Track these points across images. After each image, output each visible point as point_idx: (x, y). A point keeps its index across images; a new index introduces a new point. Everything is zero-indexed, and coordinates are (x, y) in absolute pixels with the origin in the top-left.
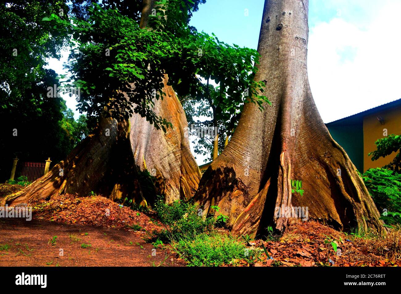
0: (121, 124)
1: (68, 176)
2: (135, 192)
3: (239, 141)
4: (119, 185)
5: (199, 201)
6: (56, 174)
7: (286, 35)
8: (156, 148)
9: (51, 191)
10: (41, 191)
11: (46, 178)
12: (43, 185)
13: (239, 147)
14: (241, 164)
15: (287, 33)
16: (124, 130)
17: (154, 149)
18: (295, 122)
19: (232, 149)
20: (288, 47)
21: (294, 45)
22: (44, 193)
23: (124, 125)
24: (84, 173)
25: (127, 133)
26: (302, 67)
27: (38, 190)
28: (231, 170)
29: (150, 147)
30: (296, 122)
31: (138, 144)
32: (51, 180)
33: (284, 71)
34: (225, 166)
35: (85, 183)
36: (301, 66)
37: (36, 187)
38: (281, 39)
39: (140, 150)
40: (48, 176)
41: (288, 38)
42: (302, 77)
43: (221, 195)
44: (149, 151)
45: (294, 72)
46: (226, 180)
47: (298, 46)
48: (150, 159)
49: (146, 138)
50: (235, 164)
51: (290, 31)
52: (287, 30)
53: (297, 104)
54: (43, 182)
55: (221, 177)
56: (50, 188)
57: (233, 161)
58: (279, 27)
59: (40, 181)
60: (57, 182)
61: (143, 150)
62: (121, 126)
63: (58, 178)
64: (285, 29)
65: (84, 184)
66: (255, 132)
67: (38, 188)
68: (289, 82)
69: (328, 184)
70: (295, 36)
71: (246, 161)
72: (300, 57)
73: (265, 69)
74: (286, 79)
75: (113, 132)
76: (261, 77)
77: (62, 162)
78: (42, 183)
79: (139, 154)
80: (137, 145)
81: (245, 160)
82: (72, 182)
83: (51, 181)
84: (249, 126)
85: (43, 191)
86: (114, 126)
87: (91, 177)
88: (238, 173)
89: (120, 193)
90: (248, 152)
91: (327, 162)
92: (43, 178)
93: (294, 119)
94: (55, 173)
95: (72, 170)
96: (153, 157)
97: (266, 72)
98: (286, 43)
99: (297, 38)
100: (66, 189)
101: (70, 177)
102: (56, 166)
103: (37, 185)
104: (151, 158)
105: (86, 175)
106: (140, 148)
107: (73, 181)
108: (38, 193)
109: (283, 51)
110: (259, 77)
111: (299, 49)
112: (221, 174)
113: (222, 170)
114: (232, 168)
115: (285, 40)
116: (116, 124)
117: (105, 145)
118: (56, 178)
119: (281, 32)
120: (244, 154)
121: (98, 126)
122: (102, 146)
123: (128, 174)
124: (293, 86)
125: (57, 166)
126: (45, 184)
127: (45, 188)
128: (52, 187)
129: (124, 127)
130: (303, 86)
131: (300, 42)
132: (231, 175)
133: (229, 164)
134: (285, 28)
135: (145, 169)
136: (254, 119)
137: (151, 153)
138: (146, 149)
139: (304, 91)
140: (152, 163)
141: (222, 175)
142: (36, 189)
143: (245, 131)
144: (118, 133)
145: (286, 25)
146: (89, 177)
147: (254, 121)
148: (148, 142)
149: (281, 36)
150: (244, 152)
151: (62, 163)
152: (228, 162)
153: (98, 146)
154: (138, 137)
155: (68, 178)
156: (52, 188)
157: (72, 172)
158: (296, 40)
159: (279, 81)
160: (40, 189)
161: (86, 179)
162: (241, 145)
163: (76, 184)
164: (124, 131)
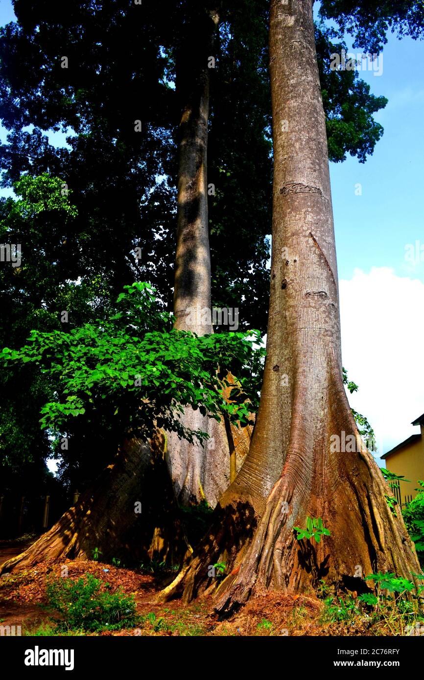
0: (155, 441)
1: (81, 527)
2: (177, 537)
3: (255, 460)
4: (159, 529)
5: (198, 557)
6: (66, 526)
7: (292, 294)
8: (219, 464)
9: (59, 549)
10: (47, 550)
11: (52, 533)
12: (50, 542)
13: (256, 469)
14: (260, 495)
15: (293, 291)
16: (160, 449)
17: (216, 466)
18: (319, 422)
19: (247, 473)
20: (296, 312)
21: (305, 307)
22: (51, 552)
23: (159, 442)
24: (106, 519)
25: (163, 453)
26: (321, 336)
27: (43, 550)
28: (247, 506)
29: (210, 464)
30: (322, 421)
31: (189, 462)
32: (59, 534)
33: (294, 349)
34: (238, 500)
35: (108, 532)
36: (319, 334)
37: (41, 546)
38: (287, 301)
39: (193, 472)
40: (54, 530)
41: (295, 298)
42: (323, 350)
43: (237, 545)
44: (209, 470)
45: (308, 346)
46: (242, 521)
47: (310, 306)
48: (211, 482)
49: (200, 452)
50: (252, 495)
51: (297, 288)
52: (293, 286)
53: (319, 394)
54: (49, 538)
55: (234, 517)
56: (59, 546)
57: (248, 491)
58: (283, 284)
59: (45, 537)
60: (67, 536)
61: (197, 471)
62: (156, 444)
63: (68, 531)
64: (290, 286)
65: (107, 534)
66: (272, 444)
67: (43, 547)
68: (300, 364)
69: (360, 519)
70: (304, 292)
71: (267, 489)
72: (315, 321)
73: (275, 347)
74: (295, 360)
75: (145, 454)
76: (272, 361)
77: (73, 509)
78: (48, 540)
79: (193, 477)
80: (188, 465)
81: (265, 487)
82: (87, 534)
83: (60, 537)
84: (265, 436)
85: (49, 550)
86: (145, 446)
87: (117, 522)
88: (258, 508)
89: (162, 541)
90: (267, 475)
91: (356, 484)
92: (49, 532)
93: (317, 417)
94: (64, 525)
95: (85, 519)
96: (217, 478)
97: (277, 352)
98: (293, 306)
99: (308, 294)
100: (78, 545)
101: (83, 527)
102: (64, 515)
103: (41, 543)
104: (213, 479)
105: (109, 521)
106: (193, 467)
107: (88, 532)
108: (42, 554)
109: (290, 318)
110: (271, 361)
111: (313, 309)
112: (234, 512)
113: (235, 507)
114: (247, 502)
115: (291, 302)
116: (149, 443)
117: (135, 474)
118: (65, 532)
119: (286, 291)
120: (263, 478)
121: (119, 452)
122: (130, 477)
123: (168, 511)
124: (307, 369)
125: (66, 516)
126: (52, 541)
127: (52, 546)
128: (61, 543)
129: (159, 445)
130: (325, 365)
131: (313, 300)
132: (247, 512)
133: (243, 496)
134: (291, 283)
135: (202, 498)
136: (270, 424)
137: (213, 473)
138: (203, 467)
139: (328, 372)
140: (215, 487)
141: (235, 514)
142: (40, 549)
143: (261, 443)
144: (153, 453)
145: (291, 280)
146: (114, 523)
147: (271, 427)
148: (205, 457)
149: (287, 297)
150: (262, 476)
151: (72, 511)
152: (242, 494)
153: (123, 478)
154: (188, 453)
155: (80, 530)
156: (61, 545)
157: (86, 520)
158: (307, 298)
159: (290, 364)
160: (46, 548)
161: (109, 525)
162: (258, 465)
163: (95, 535)
164: (159, 451)
